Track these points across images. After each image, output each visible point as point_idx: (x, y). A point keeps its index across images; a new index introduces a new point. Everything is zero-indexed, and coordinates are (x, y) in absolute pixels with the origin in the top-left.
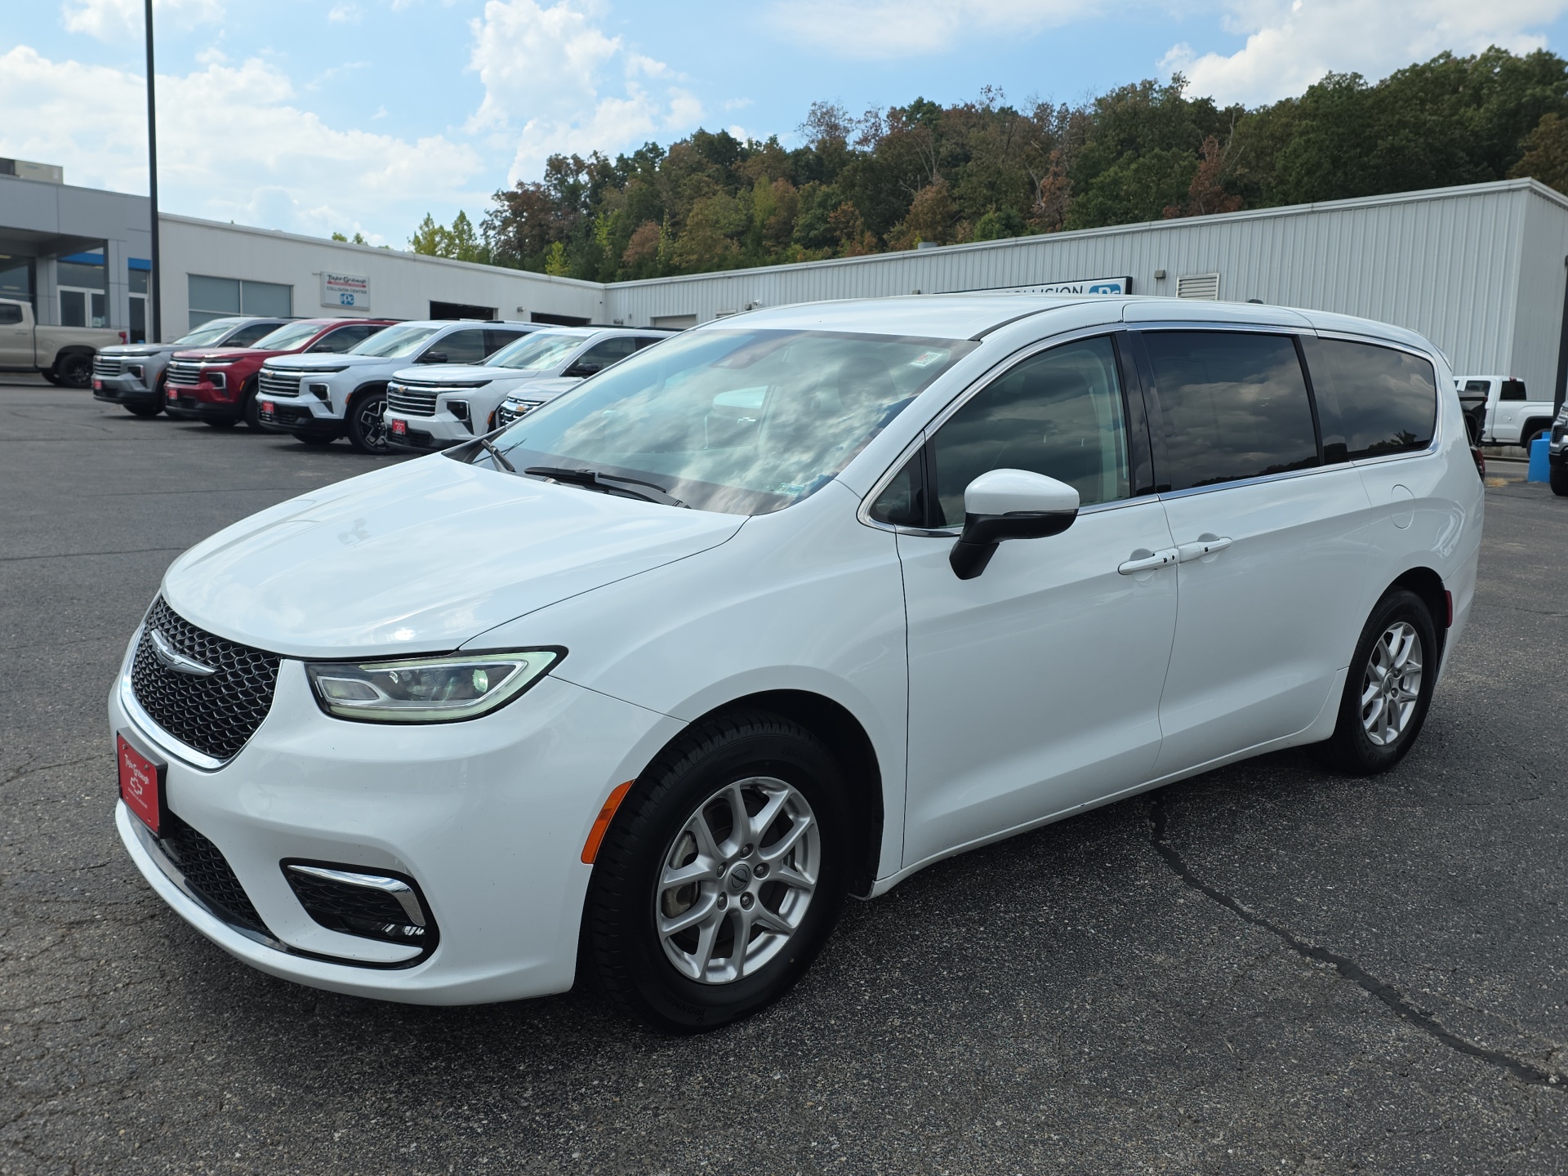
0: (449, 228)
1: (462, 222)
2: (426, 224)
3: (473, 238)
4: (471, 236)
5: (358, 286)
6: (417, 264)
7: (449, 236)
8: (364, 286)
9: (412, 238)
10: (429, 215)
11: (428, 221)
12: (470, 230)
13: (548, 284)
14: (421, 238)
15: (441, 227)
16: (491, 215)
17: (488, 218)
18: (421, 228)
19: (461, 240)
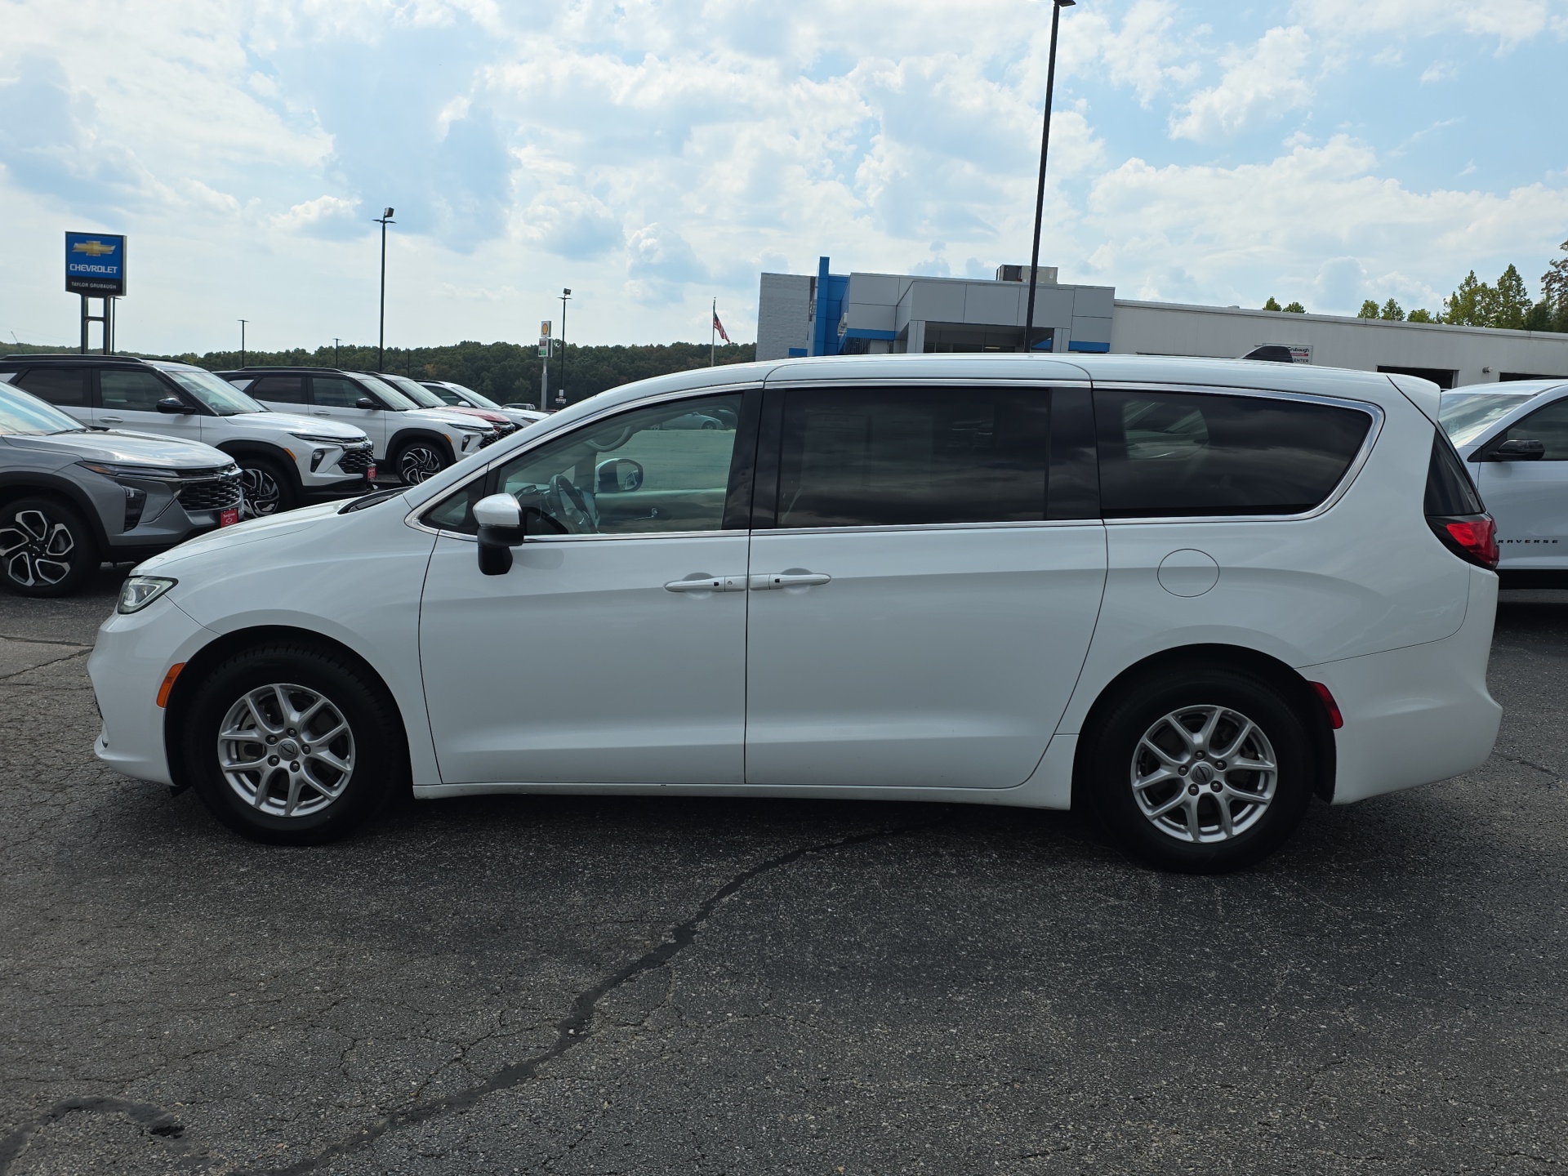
0: (1493, 284)
1: (1510, 277)
2: (1468, 283)
3: (1522, 294)
4: (1519, 292)
5: (1300, 355)
6: (1367, 329)
7: (1492, 294)
8: (1307, 355)
9: (1449, 299)
10: (1472, 273)
11: (1471, 278)
12: (1519, 285)
13: (1527, 341)
14: (1459, 298)
15: (1484, 285)
16: (1557, 267)
17: (1553, 269)
18: (1461, 288)
19: (1506, 296)
